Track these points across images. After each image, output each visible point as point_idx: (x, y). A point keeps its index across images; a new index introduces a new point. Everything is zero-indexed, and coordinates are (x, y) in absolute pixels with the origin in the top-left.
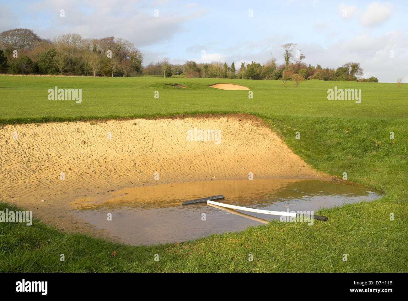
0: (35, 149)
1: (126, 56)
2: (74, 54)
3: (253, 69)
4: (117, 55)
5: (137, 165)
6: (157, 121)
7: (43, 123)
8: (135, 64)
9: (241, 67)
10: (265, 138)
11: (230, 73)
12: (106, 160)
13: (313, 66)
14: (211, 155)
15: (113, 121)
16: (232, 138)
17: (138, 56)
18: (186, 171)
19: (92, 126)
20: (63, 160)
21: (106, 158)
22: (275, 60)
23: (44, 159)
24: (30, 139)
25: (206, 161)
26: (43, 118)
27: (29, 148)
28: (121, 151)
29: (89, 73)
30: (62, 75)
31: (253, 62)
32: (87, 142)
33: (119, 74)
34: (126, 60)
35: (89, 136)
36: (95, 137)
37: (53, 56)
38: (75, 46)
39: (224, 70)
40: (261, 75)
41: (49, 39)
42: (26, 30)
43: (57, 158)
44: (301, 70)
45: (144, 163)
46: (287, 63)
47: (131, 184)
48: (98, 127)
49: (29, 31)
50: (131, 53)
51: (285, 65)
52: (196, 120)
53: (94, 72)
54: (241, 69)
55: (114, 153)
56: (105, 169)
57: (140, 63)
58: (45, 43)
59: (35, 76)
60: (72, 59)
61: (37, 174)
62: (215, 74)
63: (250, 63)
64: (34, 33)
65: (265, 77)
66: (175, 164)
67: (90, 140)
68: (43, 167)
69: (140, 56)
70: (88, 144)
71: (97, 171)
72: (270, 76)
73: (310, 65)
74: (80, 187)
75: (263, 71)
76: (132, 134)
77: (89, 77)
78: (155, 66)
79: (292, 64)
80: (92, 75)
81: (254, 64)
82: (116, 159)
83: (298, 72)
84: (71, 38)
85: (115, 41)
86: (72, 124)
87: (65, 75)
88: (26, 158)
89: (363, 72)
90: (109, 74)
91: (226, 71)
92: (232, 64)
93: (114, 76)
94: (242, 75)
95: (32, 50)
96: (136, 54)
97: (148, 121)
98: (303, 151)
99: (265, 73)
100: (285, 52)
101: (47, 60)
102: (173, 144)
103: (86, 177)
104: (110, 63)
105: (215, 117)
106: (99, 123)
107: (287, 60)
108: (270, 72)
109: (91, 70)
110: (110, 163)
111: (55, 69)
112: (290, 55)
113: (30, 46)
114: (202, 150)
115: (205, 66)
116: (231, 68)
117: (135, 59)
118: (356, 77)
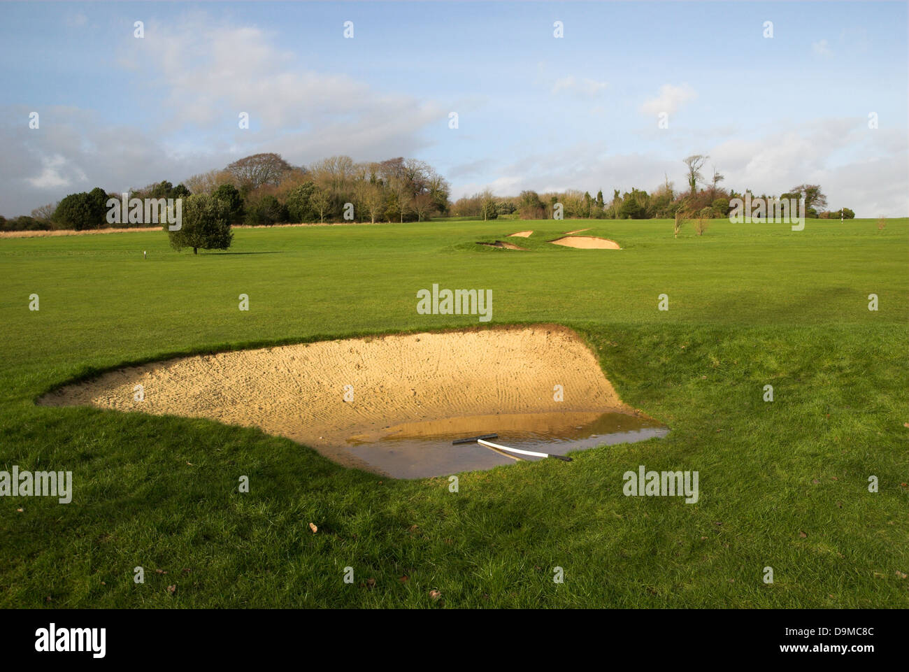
0: (306, 376)
1: (423, 188)
2: (342, 188)
3: (634, 201)
4: (408, 186)
5: (417, 396)
6: (445, 335)
7: (311, 342)
8: (437, 200)
9: (613, 198)
10: (576, 358)
11: (594, 208)
12: (383, 389)
13: (738, 193)
14: (506, 380)
15: (392, 337)
16: (535, 357)
17: (441, 187)
18: (472, 401)
19: (368, 344)
20: (335, 389)
21: (382, 387)
22: (672, 184)
23: (316, 389)
24: (299, 364)
25: (497, 389)
26: (312, 337)
27: (300, 375)
28: (399, 376)
29: (364, 218)
30: (323, 222)
31: (633, 189)
32: (361, 365)
33: (412, 218)
34: (423, 194)
35: (363, 358)
36: (370, 360)
37: (310, 193)
38: (344, 174)
39: (585, 204)
40: (648, 210)
41: (303, 166)
42: (271, 154)
43: (329, 387)
44: (717, 200)
45: (425, 393)
46: (694, 190)
47: (408, 418)
48: (374, 346)
49: (275, 156)
50: (431, 183)
51: (690, 192)
52: (493, 333)
53: (373, 216)
54: (614, 201)
55: (392, 379)
56: (381, 400)
57: (446, 197)
58: (300, 173)
59: (284, 226)
60: (338, 197)
61: (311, 407)
62: (571, 211)
63: (630, 191)
64: (283, 159)
65: (654, 213)
66: (461, 394)
67: (365, 363)
68: (316, 399)
69: (446, 187)
70: (363, 369)
71: (372, 403)
72: (663, 213)
73: (732, 191)
74: (355, 422)
75: (652, 203)
76: (413, 354)
77: (364, 224)
78: (471, 200)
79: (702, 190)
80: (370, 221)
81: (636, 192)
82: (394, 388)
83: (713, 204)
84: (336, 164)
85: (405, 164)
86: (344, 342)
87: (327, 222)
88: (298, 388)
89: (827, 200)
90: (395, 218)
91: (589, 206)
92: (597, 193)
93: (404, 221)
94: (616, 212)
95: (279, 185)
96: (438, 184)
97: (433, 335)
98: (617, 375)
99: (655, 208)
100: (689, 171)
101: (302, 200)
102: (462, 367)
103: (361, 410)
104: (397, 201)
105: (517, 329)
106: (375, 340)
107: (693, 183)
108: (664, 204)
109: (368, 212)
110: (387, 392)
111: (313, 214)
112: (698, 175)
113: (276, 178)
114: (495, 375)
115: (553, 198)
116: (596, 200)
117: (438, 191)
118: (813, 210)
